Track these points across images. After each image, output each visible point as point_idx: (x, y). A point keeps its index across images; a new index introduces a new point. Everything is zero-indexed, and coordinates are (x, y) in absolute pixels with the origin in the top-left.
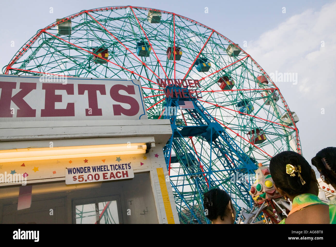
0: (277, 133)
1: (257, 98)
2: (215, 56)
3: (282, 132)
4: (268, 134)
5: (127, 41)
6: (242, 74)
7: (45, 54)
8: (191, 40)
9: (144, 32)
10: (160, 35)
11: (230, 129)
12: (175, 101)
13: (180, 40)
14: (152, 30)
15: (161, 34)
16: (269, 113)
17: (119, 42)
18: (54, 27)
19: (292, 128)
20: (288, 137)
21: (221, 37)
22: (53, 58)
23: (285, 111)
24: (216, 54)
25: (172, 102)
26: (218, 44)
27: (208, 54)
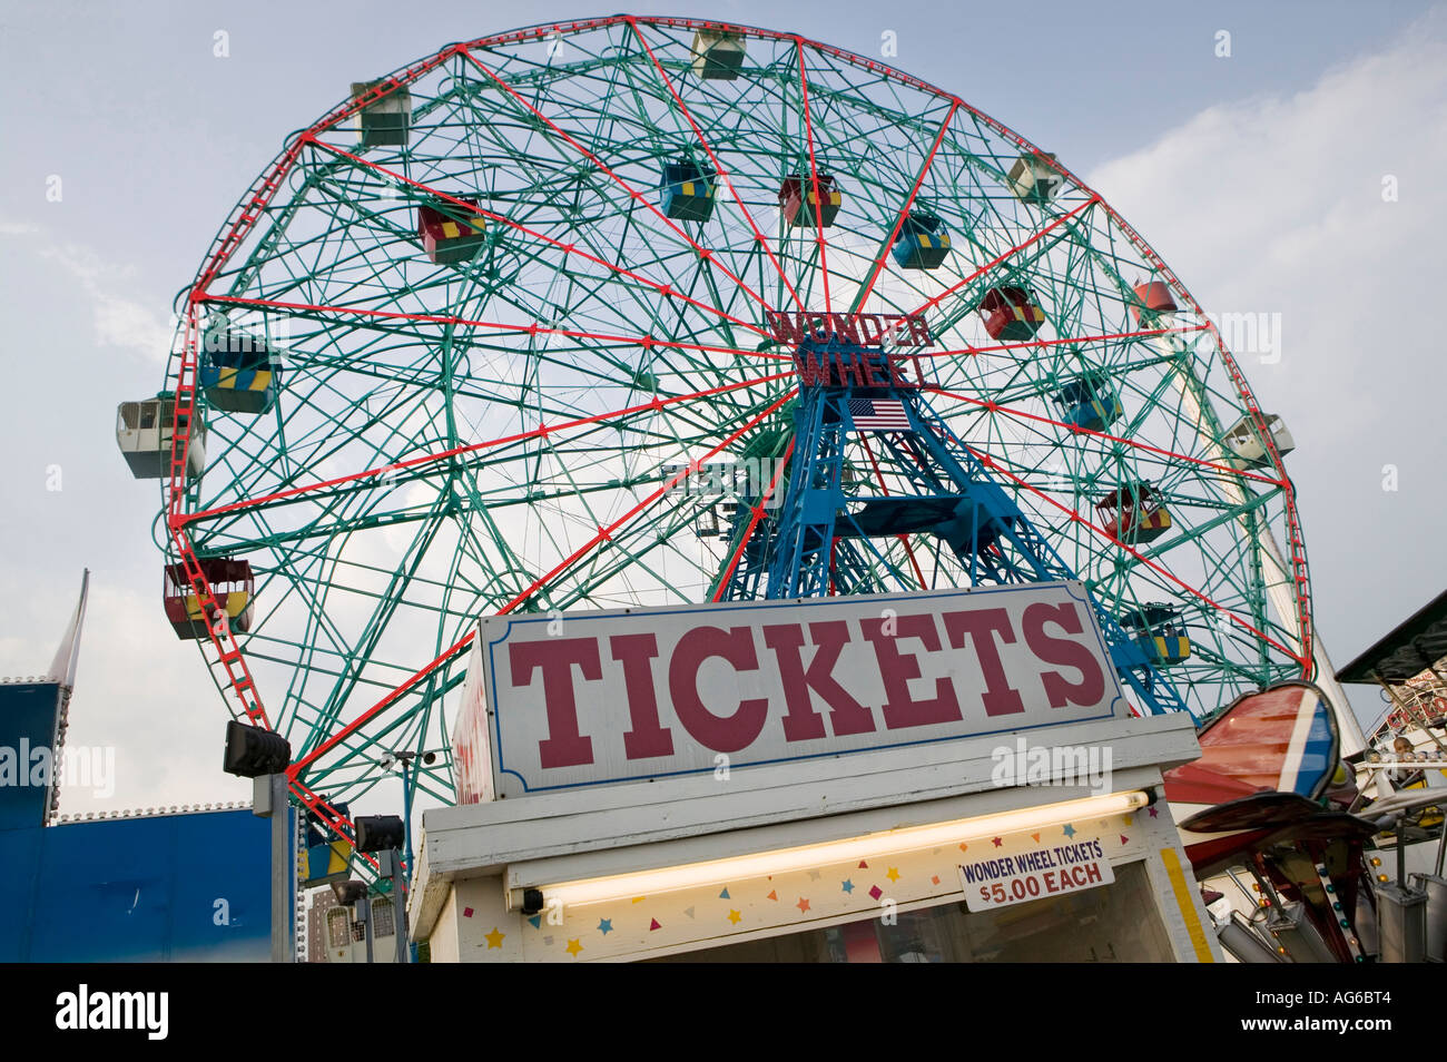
0: (1214, 498)
1: (1132, 364)
2: (965, 203)
3: (1233, 495)
4: (1177, 503)
5: (630, 161)
6: (1070, 270)
7: (326, 231)
8: (871, 146)
9: (693, 122)
10: (754, 132)
11: (1036, 490)
12: (839, 400)
13: (830, 147)
14: (720, 112)
15: (756, 127)
16: (1180, 421)
17: (598, 167)
18: (347, 119)
19: (1270, 481)
20: (1253, 513)
21: (987, 125)
22: (348, 244)
23: (1242, 411)
24: (971, 197)
25: (826, 405)
26: (976, 157)
27: (940, 201)
